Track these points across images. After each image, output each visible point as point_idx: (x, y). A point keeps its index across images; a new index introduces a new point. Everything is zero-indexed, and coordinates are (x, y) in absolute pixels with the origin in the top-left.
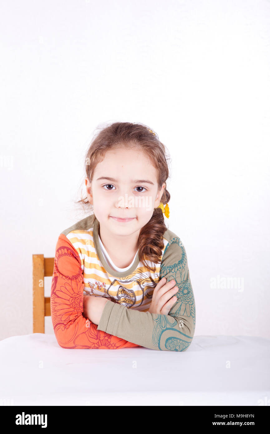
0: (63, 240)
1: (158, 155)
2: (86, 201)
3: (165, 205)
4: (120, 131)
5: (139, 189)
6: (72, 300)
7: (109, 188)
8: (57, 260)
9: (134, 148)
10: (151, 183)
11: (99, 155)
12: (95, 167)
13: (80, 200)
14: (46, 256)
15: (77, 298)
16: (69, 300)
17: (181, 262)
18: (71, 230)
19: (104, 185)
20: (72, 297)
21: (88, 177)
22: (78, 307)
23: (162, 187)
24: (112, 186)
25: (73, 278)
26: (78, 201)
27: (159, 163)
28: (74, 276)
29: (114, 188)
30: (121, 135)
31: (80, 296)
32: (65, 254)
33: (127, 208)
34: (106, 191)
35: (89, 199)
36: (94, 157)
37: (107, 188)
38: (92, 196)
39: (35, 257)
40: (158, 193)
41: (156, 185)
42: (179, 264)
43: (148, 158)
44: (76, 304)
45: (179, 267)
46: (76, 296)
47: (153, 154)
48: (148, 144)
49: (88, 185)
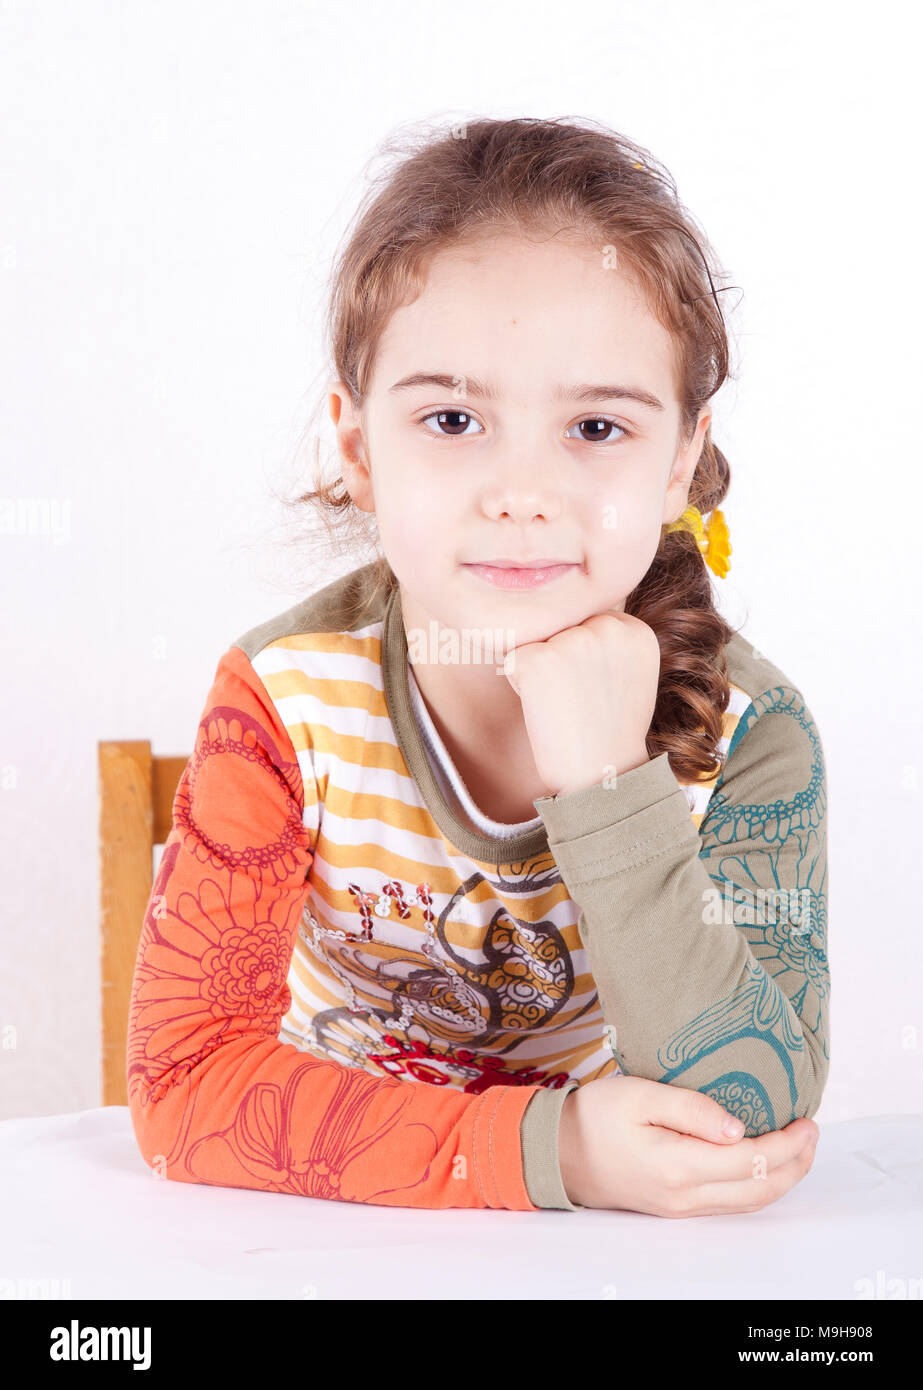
0: (233, 677)
1: (678, 268)
2: (338, 493)
3: (706, 517)
4: (499, 156)
5: (593, 429)
6: (216, 961)
7: (449, 428)
8: (193, 765)
9: (568, 233)
10: (652, 402)
11: (399, 273)
12: (383, 328)
13: (313, 490)
14: (162, 749)
15: (246, 949)
16: (200, 960)
17: (805, 800)
18: (277, 632)
19: (427, 412)
20: (219, 946)
21: (345, 384)
22: (242, 994)
23: (699, 421)
24: (462, 419)
25: (246, 859)
26: (298, 492)
27: (685, 307)
28: (254, 851)
29: (473, 427)
30: (505, 173)
31: (264, 942)
32: (233, 746)
33: (540, 516)
34: (438, 441)
35: (352, 484)
36: (375, 288)
37: (438, 429)
38: (365, 472)
39: (112, 752)
40: (679, 451)
41: (672, 409)
42: (797, 806)
43: (631, 281)
44: (232, 979)
45: (796, 818)
46: (242, 939)
47: (654, 260)
48: (631, 216)
49: (349, 420)
